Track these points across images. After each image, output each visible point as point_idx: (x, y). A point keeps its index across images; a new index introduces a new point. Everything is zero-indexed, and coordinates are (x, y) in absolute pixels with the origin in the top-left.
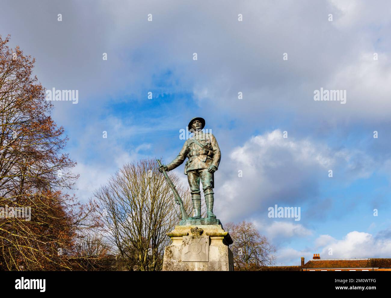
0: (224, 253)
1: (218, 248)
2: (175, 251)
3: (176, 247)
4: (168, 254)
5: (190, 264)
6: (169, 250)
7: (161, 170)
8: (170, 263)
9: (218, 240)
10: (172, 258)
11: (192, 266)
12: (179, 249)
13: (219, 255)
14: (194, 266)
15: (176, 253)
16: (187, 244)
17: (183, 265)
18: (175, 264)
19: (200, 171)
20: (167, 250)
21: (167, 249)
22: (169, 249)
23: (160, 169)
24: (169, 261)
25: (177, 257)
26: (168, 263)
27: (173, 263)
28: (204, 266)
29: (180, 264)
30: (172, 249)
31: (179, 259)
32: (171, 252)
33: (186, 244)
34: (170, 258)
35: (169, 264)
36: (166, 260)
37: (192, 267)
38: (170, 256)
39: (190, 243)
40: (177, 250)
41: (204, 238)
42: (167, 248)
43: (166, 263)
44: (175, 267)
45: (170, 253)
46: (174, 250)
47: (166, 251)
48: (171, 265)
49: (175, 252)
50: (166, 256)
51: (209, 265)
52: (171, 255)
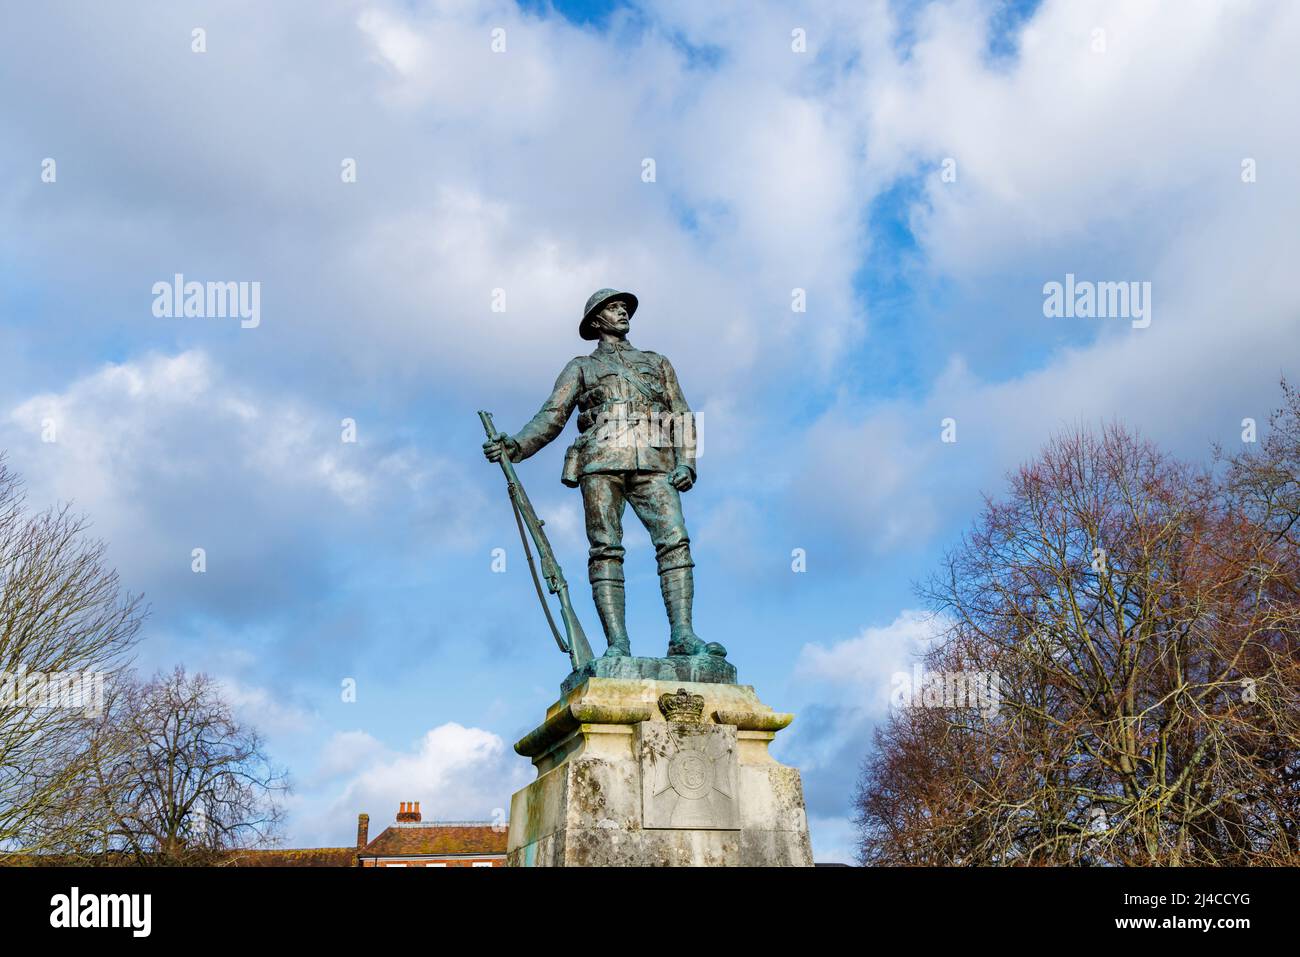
0: (790, 795)
1: (767, 775)
2: (611, 781)
3: (612, 766)
4: (583, 794)
5: (673, 839)
6: (587, 778)
7: (495, 454)
8: (593, 833)
9: (754, 744)
10: (600, 814)
11: (681, 847)
12: (627, 776)
13: (773, 805)
14: (688, 847)
15: (616, 791)
16: (662, 755)
17: (648, 842)
18: (615, 840)
19: (640, 478)
20: (579, 779)
21: (579, 773)
22: (587, 773)
23: (493, 448)
24: (588, 825)
25: (619, 808)
26: (585, 834)
27: (606, 834)
28: (724, 848)
29: (636, 838)
30: (598, 772)
31: (631, 818)
32: (595, 785)
33: (658, 756)
34: (595, 811)
35: (592, 839)
36: (577, 822)
37: (681, 851)
38: (591, 802)
39: (671, 750)
40: (620, 778)
41: (721, 734)
42: (579, 770)
43: (578, 832)
44: (616, 850)
45: (590, 790)
46: (606, 777)
47: (575, 781)
48: (598, 842)
49: (613, 786)
50: (576, 804)
51: (745, 844)
52: (598, 798)
